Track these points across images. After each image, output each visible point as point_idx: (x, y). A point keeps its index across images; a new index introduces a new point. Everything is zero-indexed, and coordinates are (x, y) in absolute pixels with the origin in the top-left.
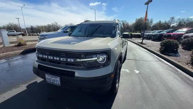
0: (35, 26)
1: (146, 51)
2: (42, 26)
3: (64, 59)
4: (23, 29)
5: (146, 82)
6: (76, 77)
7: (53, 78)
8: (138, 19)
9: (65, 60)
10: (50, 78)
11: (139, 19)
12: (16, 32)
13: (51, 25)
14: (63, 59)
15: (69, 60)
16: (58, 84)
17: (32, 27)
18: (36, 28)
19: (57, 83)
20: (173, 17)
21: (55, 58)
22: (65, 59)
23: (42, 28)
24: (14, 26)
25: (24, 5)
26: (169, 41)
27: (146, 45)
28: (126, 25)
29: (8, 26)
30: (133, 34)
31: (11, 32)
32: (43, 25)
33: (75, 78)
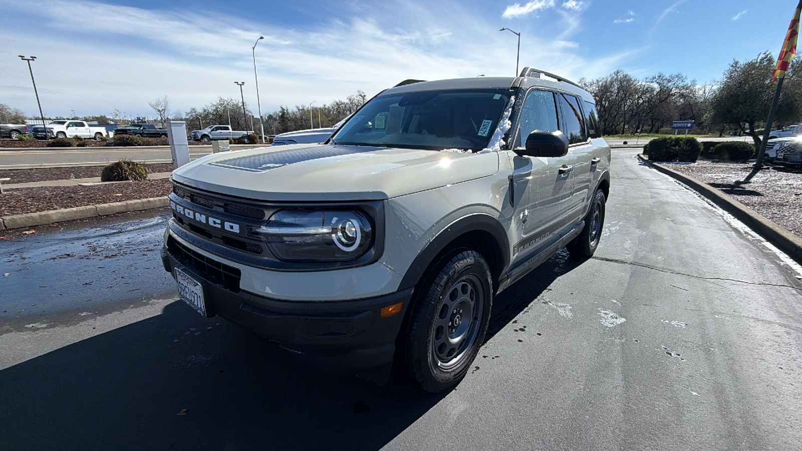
0: (295, 110)
1: (736, 230)
2: (316, 109)
3: (217, 220)
4: (256, 121)
5: (625, 377)
6: (244, 291)
7: (190, 287)
8: (742, 62)
10: (184, 284)
11: (751, 66)
12: (233, 130)
13: (346, 105)
14: (214, 222)
15: (227, 226)
16: (201, 309)
17: (283, 114)
18: (298, 115)
19: (199, 305)
21: (196, 214)
23: (315, 117)
24: (231, 111)
25: (262, 38)
27: (755, 199)
28: (682, 96)
29: (216, 110)
30: (700, 139)
31: (217, 129)
32: (319, 105)
33: (240, 294)
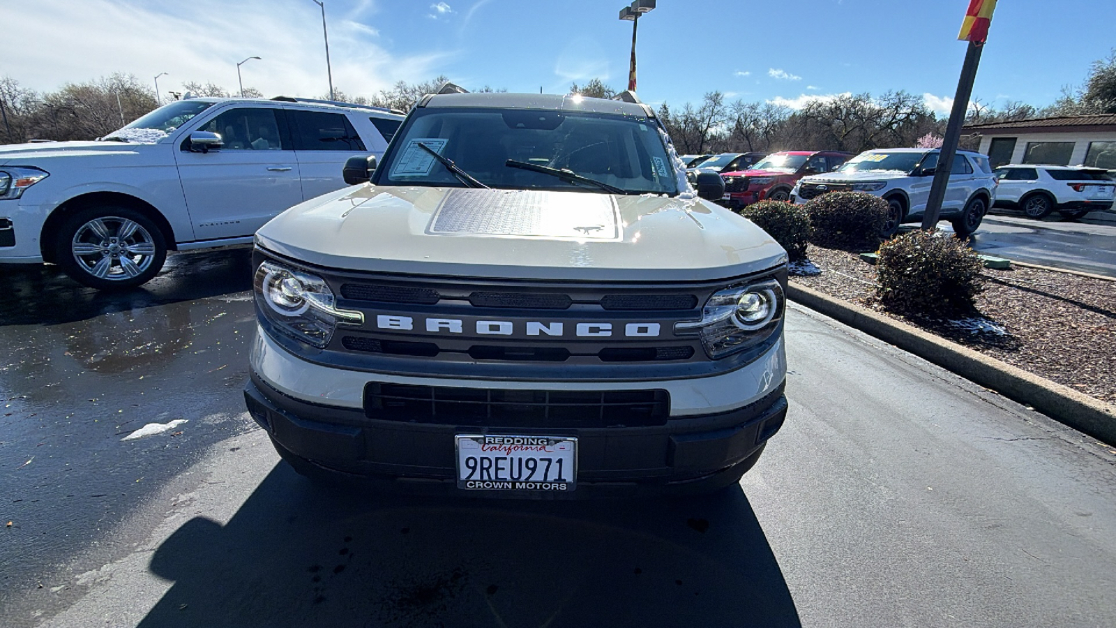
3: (602, 326)
6: (675, 418)
7: (516, 454)
9: (605, 329)
10: (493, 455)
14: (591, 330)
15: (632, 330)
16: (560, 480)
19: (553, 476)
20: (717, 95)
21: (533, 328)
22: (609, 326)
26: (776, 209)
33: (669, 424)
